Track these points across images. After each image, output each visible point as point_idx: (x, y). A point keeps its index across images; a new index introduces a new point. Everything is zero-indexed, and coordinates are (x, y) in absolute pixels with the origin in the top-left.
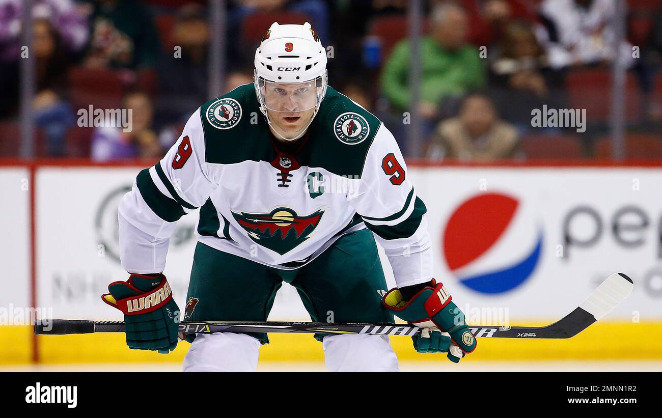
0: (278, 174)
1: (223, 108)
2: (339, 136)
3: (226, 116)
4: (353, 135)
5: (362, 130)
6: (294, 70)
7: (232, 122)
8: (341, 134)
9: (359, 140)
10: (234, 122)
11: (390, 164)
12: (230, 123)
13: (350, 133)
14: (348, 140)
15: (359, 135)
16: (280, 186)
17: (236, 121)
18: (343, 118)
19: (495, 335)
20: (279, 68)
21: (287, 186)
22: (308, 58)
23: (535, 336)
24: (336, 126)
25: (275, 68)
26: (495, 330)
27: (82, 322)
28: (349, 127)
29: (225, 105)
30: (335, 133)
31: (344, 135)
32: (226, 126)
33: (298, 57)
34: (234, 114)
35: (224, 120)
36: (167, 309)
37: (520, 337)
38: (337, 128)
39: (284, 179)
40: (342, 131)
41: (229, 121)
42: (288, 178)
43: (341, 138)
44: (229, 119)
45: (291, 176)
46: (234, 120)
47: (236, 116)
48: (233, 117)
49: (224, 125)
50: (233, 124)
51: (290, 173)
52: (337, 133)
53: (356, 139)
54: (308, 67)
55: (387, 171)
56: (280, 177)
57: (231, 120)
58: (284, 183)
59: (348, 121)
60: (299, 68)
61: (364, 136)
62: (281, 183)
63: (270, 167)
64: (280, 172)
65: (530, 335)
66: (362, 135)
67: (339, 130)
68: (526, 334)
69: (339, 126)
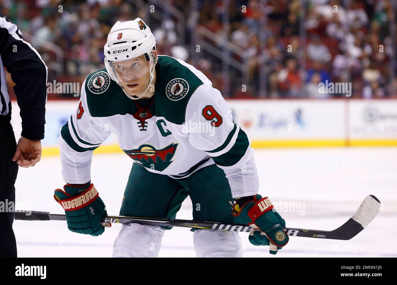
0: (138, 123)
1: (99, 78)
2: (168, 95)
3: (100, 85)
4: (177, 94)
5: (184, 90)
6: (123, 51)
7: (103, 89)
8: (170, 94)
9: (181, 97)
10: (104, 89)
11: (209, 113)
12: (102, 89)
13: (175, 93)
14: (173, 97)
15: (181, 94)
16: (141, 130)
17: (106, 88)
18: (172, 83)
19: (298, 235)
20: (114, 52)
21: (146, 130)
22: (133, 42)
23: (325, 237)
24: (167, 88)
25: (111, 52)
26: (298, 232)
27: (42, 213)
28: (175, 89)
29: (100, 77)
30: (166, 93)
31: (172, 94)
32: (99, 92)
33: (126, 42)
34: (105, 83)
35: (98, 87)
36: (90, 208)
37: (315, 237)
38: (168, 90)
39: (143, 126)
40: (170, 92)
41: (101, 88)
42: (145, 124)
43: (169, 96)
44: (101, 87)
45: (147, 123)
46: (105, 87)
47: (106, 85)
48: (104, 85)
49: (98, 91)
50: (104, 90)
51: (146, 121)
52: (167, 93)
53: (179, 96)
54: (134, 48)
55: (208, 118)
56: (140, 124)
57: (102, 87)
58: (143, 128)
59: (175, 85)
60: (127, 49)
61: (184, 95)
62: (142, 128)
63: (133, 118)
64: (139, 121)
65: (321, 236)
66: (183, 94)
67: (169, 91)
68: (319, 236)
69: (169, 88)
